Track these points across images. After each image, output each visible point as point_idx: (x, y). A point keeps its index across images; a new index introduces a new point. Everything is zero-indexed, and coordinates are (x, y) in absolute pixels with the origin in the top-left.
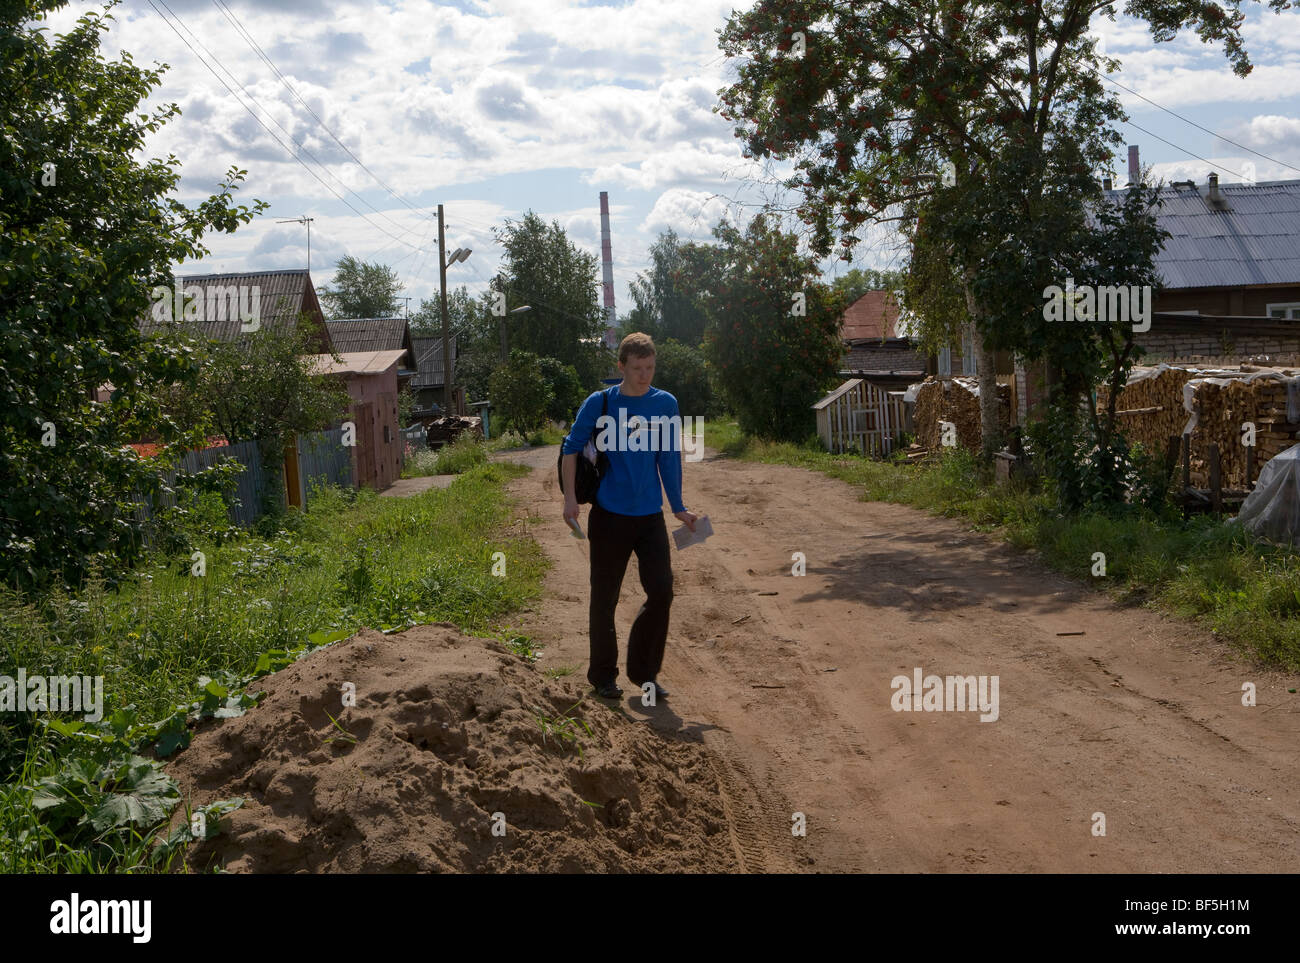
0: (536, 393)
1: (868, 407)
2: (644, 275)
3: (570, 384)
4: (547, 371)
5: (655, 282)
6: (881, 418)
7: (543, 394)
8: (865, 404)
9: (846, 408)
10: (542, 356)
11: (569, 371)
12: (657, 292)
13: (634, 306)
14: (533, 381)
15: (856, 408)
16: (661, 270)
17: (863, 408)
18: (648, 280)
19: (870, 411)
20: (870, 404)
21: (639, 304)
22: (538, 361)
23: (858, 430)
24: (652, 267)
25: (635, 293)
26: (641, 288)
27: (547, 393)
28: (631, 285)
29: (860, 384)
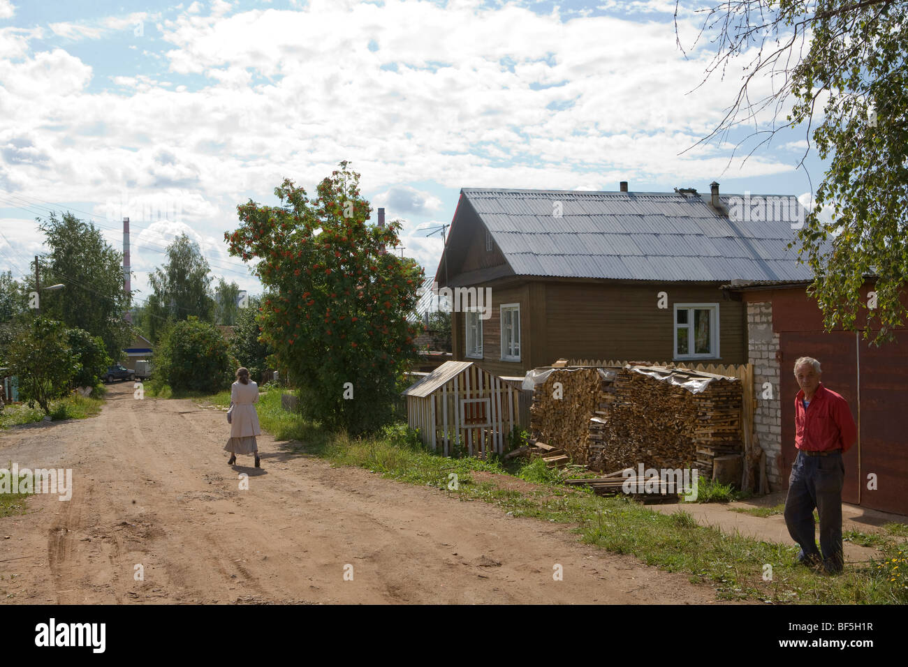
0: (60, 363)
1: (478, 396)
2: (161, 268)
3: (97, 353)
4: (73, 341)
5: (170, 274)
6: (492, 407)
7: (69, 365)
8: (475, 392)
9: (453, 398)
10: (71, 327)
11: (97, 341)
12: (171, 281)
13: (152, 292)
14: (58, 350)
15: (465, 397)
16: (174, 265)
17: (471, 397)
18: (165, 272)
19: (480, 400)
20: (481, 391)
21: (157, 290)
22: (68, 331)
23: (466, 423)
24: (167, 261)
25: (153, 281)
26: (158, 278)
27: (74, 363)
28: (151, 275)
29: (470, 368)
